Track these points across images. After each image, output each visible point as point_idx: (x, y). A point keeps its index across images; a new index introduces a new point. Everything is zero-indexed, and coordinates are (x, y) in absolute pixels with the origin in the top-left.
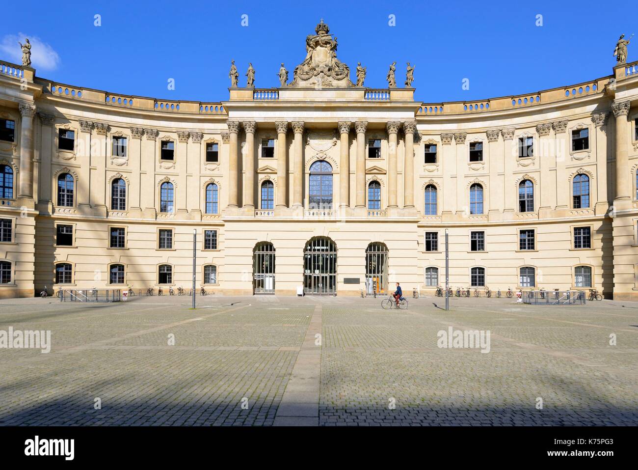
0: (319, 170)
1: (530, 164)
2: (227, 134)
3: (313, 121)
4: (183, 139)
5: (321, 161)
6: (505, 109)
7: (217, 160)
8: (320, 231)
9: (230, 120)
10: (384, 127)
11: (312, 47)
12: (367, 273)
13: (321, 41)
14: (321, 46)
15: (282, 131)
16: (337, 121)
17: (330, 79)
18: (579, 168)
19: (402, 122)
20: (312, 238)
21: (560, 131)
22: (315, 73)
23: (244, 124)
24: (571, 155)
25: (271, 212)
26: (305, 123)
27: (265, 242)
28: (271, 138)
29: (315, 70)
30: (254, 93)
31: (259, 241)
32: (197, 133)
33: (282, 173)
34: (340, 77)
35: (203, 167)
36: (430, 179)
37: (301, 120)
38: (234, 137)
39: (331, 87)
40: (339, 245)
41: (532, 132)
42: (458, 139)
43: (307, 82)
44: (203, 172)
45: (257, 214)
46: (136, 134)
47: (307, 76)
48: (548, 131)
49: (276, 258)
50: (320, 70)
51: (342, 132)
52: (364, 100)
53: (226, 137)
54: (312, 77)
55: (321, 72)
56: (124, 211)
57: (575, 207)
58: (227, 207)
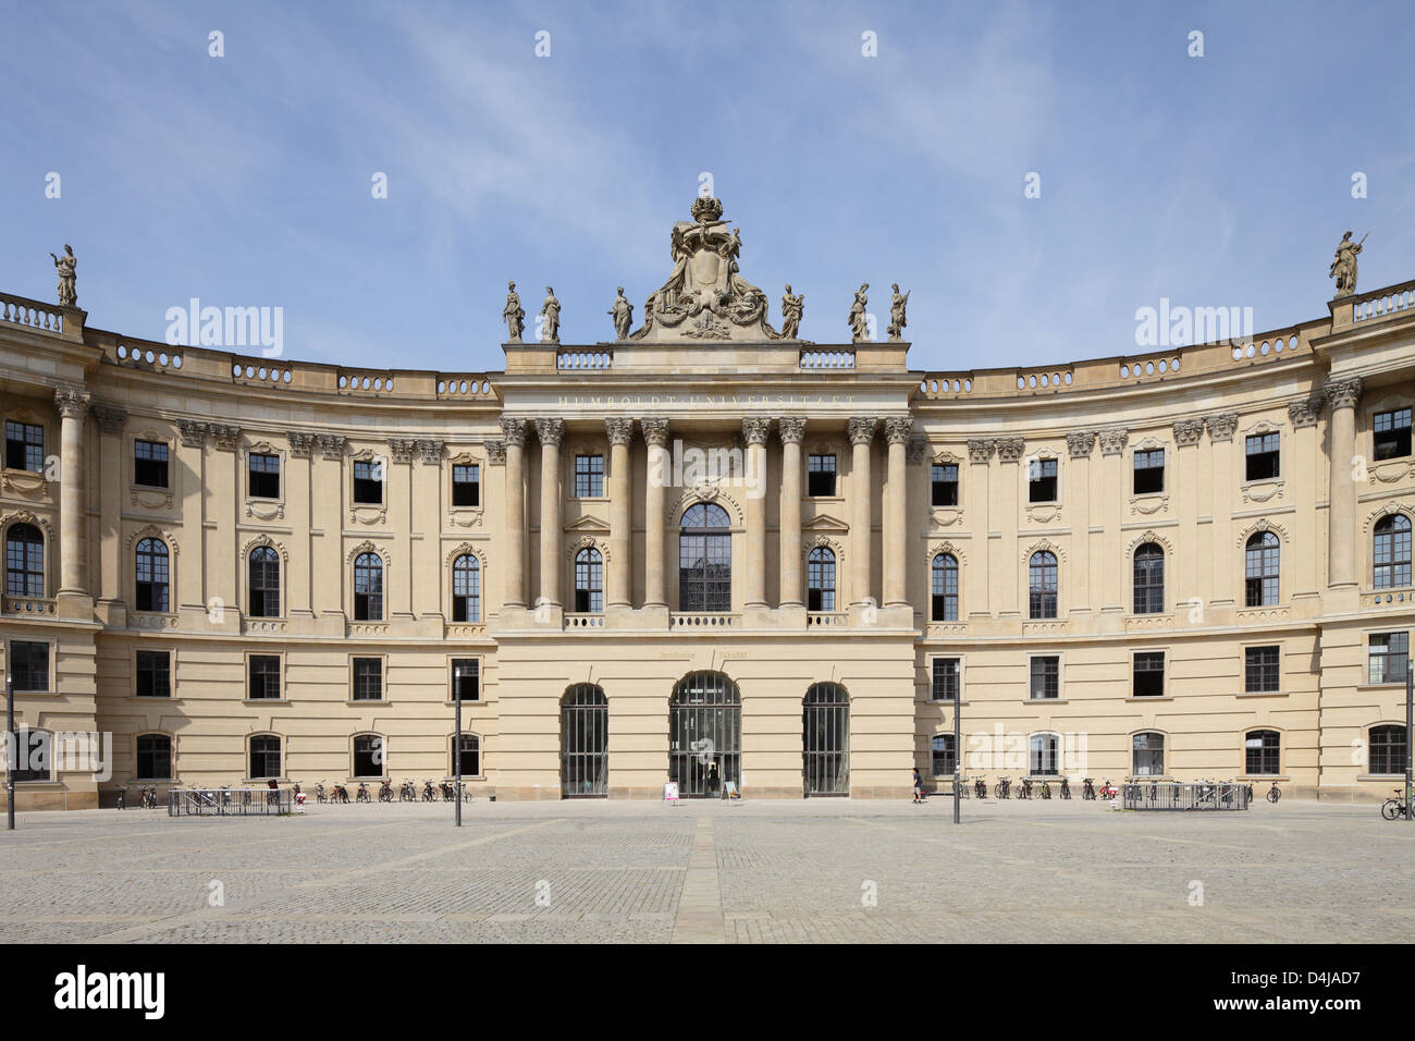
0: (702, 525)
1: (1158, 509)
2: (499, 443)
3: (687, 417)
4: (403, 457)
5: (706, 504)
6: (1105, 386)
7: (476, 503)
8: (703, 659)
9: (505, 416)
10: (841, 428)
11: (685, 251)
12: (805, 749)
13: (705, 236)
14: (708, 249)
15: (620, 440)
16: (739, 417)
17: (726, 322)
18: (1258, 519)
19: (882, 417)
20: (687, 675)
21: (1222, 437)
22: (692, 308)
23: (538, 426)
24: (1244, 489)
25: (597, 619)
26: (670, 422)
27: (585, 684)
28: (597, 452)
29: (691, 302)
30: (558, 354)
31: (574, 683)
32: (432, 442)
33: (619, 531)
34: (746, 318)
35: (447, 518)
36: (943, 541)
37: (662, 415)
38: (513, 453)
39: (727, 342)
40: (745, 689)
41: (1163, 438)
42: (1005, 454)
43: (674, 330)
44: (448, 531)
45: (568, 623)
46: (300, 449)
47: (675, 318)
48: (1196, 435)
49: (610, 718)
50: (703, 302)
51: (751, 441)
52: (797, 371)
53: (498, 452)
54: (684, 318)
55: (704, 307)
56: (276, 619)
57: (1249, 603)
58: (502, 609)
